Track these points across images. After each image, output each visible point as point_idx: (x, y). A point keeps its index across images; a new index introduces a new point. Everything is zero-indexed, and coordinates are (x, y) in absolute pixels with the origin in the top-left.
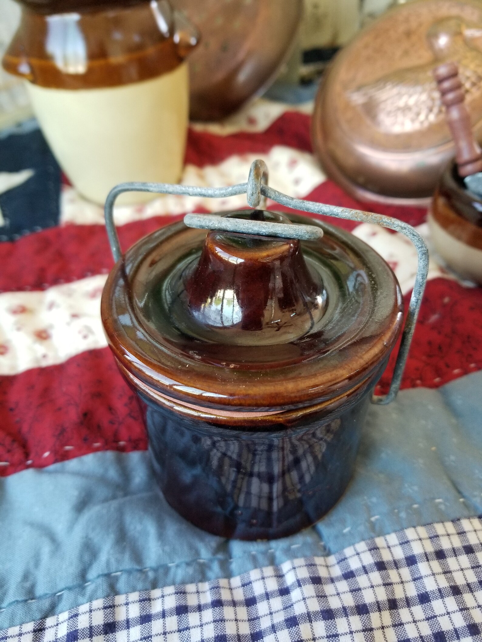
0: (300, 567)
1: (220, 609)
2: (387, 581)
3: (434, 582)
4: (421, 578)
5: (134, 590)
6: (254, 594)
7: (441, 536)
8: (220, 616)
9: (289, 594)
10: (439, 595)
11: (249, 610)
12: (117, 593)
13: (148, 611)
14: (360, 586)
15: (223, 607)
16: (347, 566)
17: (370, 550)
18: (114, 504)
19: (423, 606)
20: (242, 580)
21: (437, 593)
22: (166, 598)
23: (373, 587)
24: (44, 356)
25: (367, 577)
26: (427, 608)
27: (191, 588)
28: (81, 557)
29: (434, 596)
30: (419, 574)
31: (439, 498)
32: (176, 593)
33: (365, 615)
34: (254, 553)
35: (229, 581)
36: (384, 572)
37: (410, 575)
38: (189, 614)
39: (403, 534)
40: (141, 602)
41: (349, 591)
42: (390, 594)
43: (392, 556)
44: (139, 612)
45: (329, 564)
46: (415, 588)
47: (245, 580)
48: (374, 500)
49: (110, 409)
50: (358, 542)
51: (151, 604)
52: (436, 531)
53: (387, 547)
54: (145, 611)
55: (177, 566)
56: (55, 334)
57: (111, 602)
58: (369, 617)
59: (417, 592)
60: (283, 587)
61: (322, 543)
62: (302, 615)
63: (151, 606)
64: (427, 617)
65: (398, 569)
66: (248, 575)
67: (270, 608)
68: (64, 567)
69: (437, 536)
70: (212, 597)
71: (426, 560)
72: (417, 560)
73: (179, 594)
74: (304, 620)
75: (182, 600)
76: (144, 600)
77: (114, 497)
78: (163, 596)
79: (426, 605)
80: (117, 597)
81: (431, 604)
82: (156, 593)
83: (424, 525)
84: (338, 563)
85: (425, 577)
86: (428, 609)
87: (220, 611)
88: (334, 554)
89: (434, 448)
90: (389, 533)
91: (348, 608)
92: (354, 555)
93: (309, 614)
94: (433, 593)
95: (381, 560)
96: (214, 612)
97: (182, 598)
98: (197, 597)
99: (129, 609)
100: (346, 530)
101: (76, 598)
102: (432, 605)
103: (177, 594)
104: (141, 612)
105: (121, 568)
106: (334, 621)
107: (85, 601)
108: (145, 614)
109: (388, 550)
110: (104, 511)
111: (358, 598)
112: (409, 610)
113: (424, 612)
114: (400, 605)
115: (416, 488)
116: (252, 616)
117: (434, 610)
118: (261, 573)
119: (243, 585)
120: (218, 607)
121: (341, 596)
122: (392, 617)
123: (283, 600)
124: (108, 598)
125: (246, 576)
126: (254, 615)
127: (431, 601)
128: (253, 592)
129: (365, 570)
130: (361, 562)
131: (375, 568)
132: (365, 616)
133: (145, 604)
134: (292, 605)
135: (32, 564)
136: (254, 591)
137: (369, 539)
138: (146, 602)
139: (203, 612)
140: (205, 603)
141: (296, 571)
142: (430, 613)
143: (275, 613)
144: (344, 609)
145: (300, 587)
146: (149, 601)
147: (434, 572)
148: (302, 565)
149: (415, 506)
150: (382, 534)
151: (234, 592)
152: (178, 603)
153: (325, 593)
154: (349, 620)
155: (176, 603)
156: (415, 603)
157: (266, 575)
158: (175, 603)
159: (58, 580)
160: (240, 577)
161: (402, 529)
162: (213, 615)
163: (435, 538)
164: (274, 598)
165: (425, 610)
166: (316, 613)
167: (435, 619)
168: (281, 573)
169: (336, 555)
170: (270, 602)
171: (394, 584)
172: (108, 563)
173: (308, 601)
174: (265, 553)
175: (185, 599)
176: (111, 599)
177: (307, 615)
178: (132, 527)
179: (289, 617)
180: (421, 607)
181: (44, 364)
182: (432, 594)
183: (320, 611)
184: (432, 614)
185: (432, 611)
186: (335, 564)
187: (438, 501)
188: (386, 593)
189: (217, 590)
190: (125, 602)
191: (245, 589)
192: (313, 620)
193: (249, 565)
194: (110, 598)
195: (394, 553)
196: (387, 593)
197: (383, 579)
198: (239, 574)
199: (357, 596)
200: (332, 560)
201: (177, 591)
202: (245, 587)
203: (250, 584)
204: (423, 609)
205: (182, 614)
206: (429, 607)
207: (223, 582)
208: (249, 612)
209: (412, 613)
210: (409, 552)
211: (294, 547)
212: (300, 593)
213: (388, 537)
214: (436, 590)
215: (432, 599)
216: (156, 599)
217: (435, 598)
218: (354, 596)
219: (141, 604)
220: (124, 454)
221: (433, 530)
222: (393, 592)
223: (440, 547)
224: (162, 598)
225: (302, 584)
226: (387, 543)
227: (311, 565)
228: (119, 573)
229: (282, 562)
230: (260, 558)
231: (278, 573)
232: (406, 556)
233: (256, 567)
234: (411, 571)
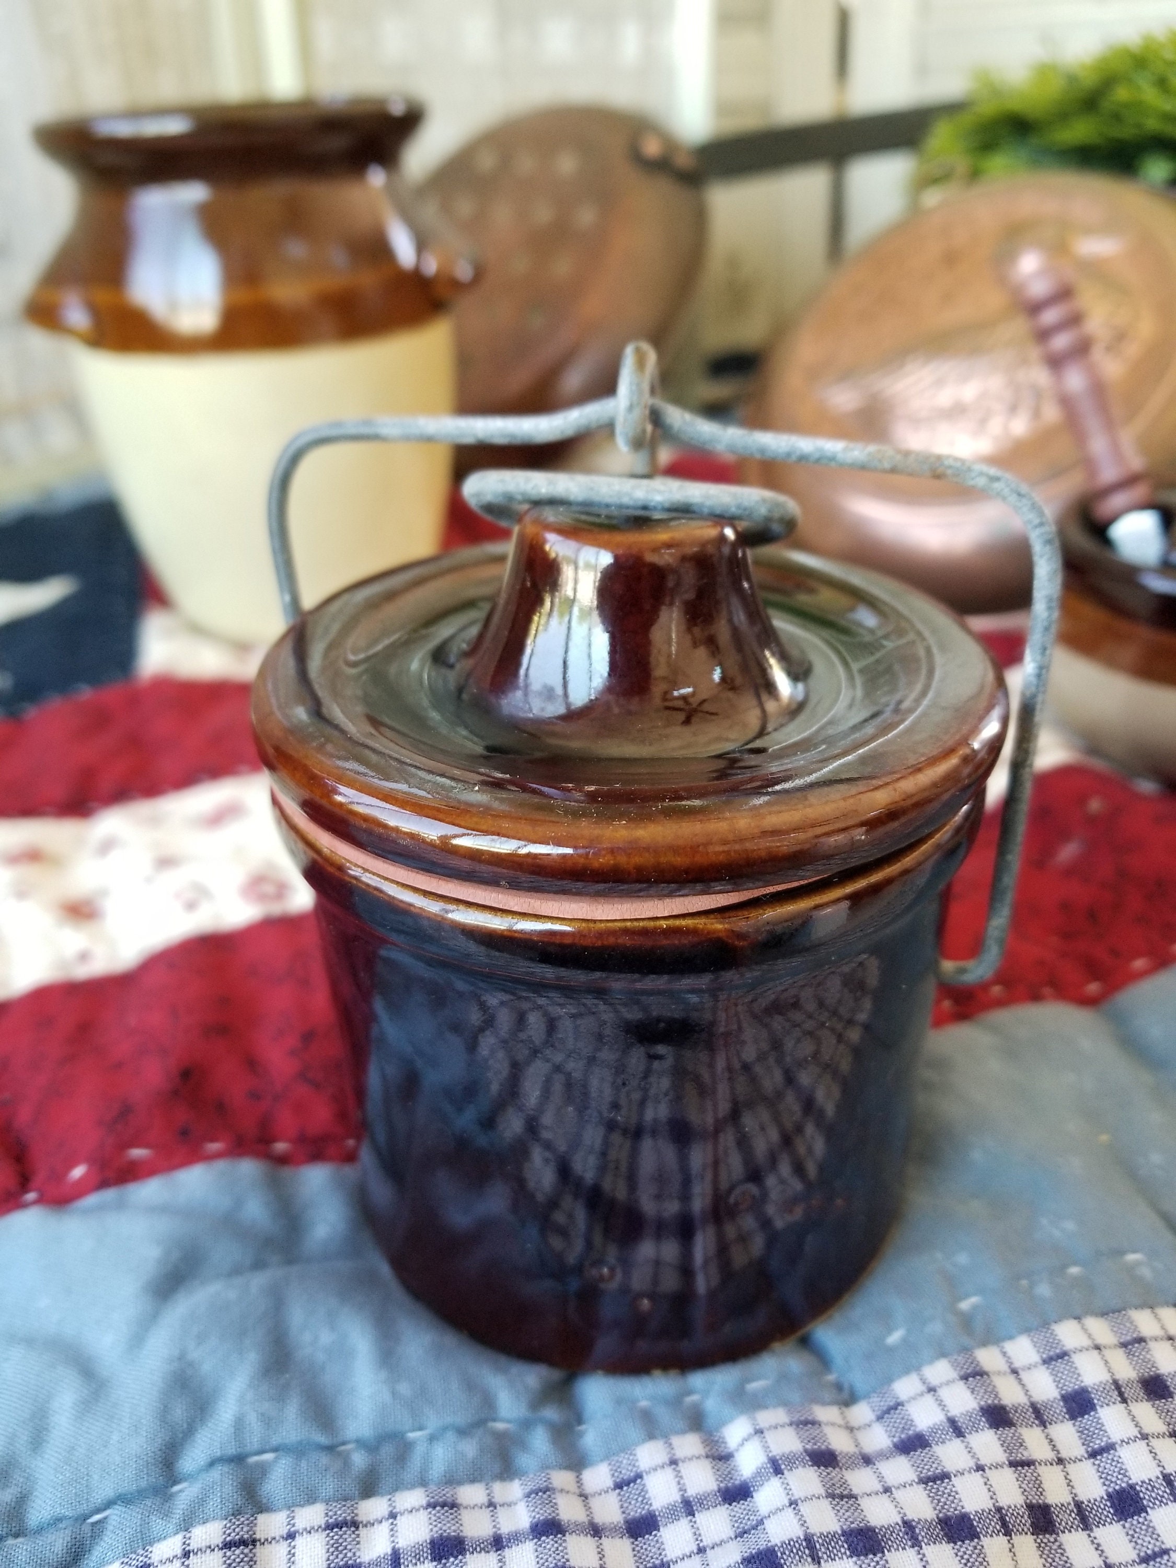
0: (776, 1428)
1: (556, 1542)
2: (1020, 1455)
3: (1150, 1456)
4: (1110, 1447)
5: (311, 1499)
6: (651, 1505)
7: (1150, 1340)
8: (558, 1557)
9: (749, 1499)
10: (1168, 1491)
11: (637, 1545)
12: (261, 1507)
13: (349, 1555)
14: (946, 1466)
15: (564, 1536)
16: (906, 1423)
17: (965, 1378)
18: (258, 1281)
19: (1127, 1525)
20: (616, 1471)
21: (1163, 1489)
22: (400, 1520)
23: (983, 1470)
24: (84, 957)
25: (962, 1446)
26: (1138, 1530)
27: (472, 1494)
28: (164, 1413)
29: (1154, 1495)
30: (1105, 1439)
31: (1134, 1251)
32: (432, 1505)
33: (967, 1542)
34: (644, 1403)
35: (578, 1477)
36: (1008, 1432)
37: (1079, 1442)
38: (468, 1556)
39: (1048, 1335)
40: (333, 1529)
41: (916, 1480)
42: (1031, 1489)
43: (1026, 1394)
44: (324, 1558)
45: (854, 1423)
46: (1097, 1478)
47: (623, 1472)
48: (963, 1259)
49: (252, 1063)
50: (931, 1361)
51: (358, 1536)
52: (1136, 1326)
53: (1008, 1370)
54: (341, 1556)
55: (432, 1439)
56: (111, 908)
57: (245, 1529)
58: (979, 1547)
59: (1105, 1488)
60: (730, 1485)
61: (831, 1377)
62: (789, 1545)
63: (358, 1543)
64: (1142, 1554)
65: (1045, 1427)
66: (631, 1458)
67: (697, 1536)
68: (115, 1437)
69: (1141, 1340)
70: (534, 1514)
71: (1119, 1399)
72: (1096, 1401)
73: (438, 1508)
74: (797, 1557)
75: (449, 1522)
76: (339, 1525)
77: (258, 1265)
78: (393, 1516)
79: (1135, 1522)
80: (262, 1518)
81: (1148, 1518)
82: (373, 1508)
83: (1103, 1314)
84: (880, 1418)
85: (1121, 1445)
86: (1143, 1532)
87: (556, 1545)
88: (867, 1396)
89: (1104, 1138)
90: (1011, 1338)
91: (918, 1523)
92: (922, 1395)
93: (809, 1540)
94: (1150, 1488)
95: (996, 1402)
96: (539, 1549)
97: (448, 1517)
98: (489, 1516)
99: (297, 1551)
100: (894, 1338)
101: (145, 1523)
102: (1151, 1521)
103: (434, 1508)
104: (331, 1558)
105: (275, 1440)
106: (881, 1558)
107: (171, 1527)
108: (341, 1563)
109: (1012, 1378)
110: (232, 1295)
111: (942, 1500)
112: (1089, 1536)
113: (1131, 1541)
114: (1063, 1523)
115: (1070, 1226)
116: (649, 1562)
117: (1159, 1536)
118: (668, 1450)
119: (619, 1486)
120: (551, 1537)
121: (897, 1494)
122: (1044, 1556)
123: (733, 1514)
124: (238, 1520)
125: (625, 1462)
126: (652, 1558)
127: (1148, 1509)
128: (645, 1501)
129: (956, 1429)
130: (943, 1410)
131: (983, 1423)
132: (969, 1545)
133: (341, 1536)
134: (761, 1522)
135: (24, 1438)
136: (649, 1499)
137: (959, 1352)
138: (344, 1529)
139: (507, 1552)
140: (513, 1529)
141: (764, 1437)
142: (1149, 1543)
143: (713, 1548)
144: (908, 1525)
145: (779, 1476)
146: (353, 1529)
147: (1146, 1430)
148: (781, 1422)
149: (1074, 1270)
150: (991, 1338)
151: (595, 1503)
152: (435, 1529)
153: (851, 1490)
154: (924, 1555)
155: (431, 1530)
156: (1104, 1518)
157: (680, 1453)
158: (427, 1531)
159: (96, 1477)
160: (610, 1464)
161: (1045, 1324)
162: (537, 1557)
163: (1136, 1345)
164: (708, 1512)
165: (1133, 1537)
166: (829, 1538)
167: (1166, 1557)
168: (723, 1451)
169: (871, 1400)
170: (698, 1522)
171: (1040, 1464)
172: (239, 1424)
173: (804, 1508)
174: (676, 1402)
175: (457, 1520)
176: (246, 1522)
177: (804, 1544)
178: (307, 1337)
179: (754, 1552)
180: (1121, 1527)
181: (83, 972)
182: (1147, 1489)
183: (840, 1532)
184: (1155, 1545)
185: (1154, 1536)
186: (871, 1421)
187: (1131, 1257)
188: (1020, 1487)
189: (545, 1496)
190: (284, 1532)
191: (624, 1496)
192: (822, 1558)
193: (632, 1431)
194: (242, 1519)
195: (1030, 1386)
196: (1023, 1486)
197: (1008, 1449)
198: (606, 1457)
199: (940, 1493)
200: (862, 1412)
201: (432, 1500)
202: (625, 1488)
203: (639, 1481)
204: (1128, 1534)
205: (447, 1559)
206: (1144, 1527)
207: (562, 1479)
208: (639, 1552)
209: (1099, 1545)
210: (1070, 1382)
211: (753, 1386)
212: (781, 1490)
213: (1010, 1347)
214: (1158, 1478)
215: (1151, 1505)
216: (373, 1524)
217: (1157, 1502)
218: (931, 1495)
219: (331, 1534)
220: (286, 1172)
221: (1128, 1325)
222: (1038, 1485)
223: (1153, 1369)
224: (391, 1521)
225: (783, 1467)
226: (1010, 1363)
227: (806, 1424)
228: (268, 1457)
229: (723, 1423)
230: (664, 1415)
231: (714, 1450)
232: (1063, 1392)
233: (651, 1436)
234: (1081, 1432)
